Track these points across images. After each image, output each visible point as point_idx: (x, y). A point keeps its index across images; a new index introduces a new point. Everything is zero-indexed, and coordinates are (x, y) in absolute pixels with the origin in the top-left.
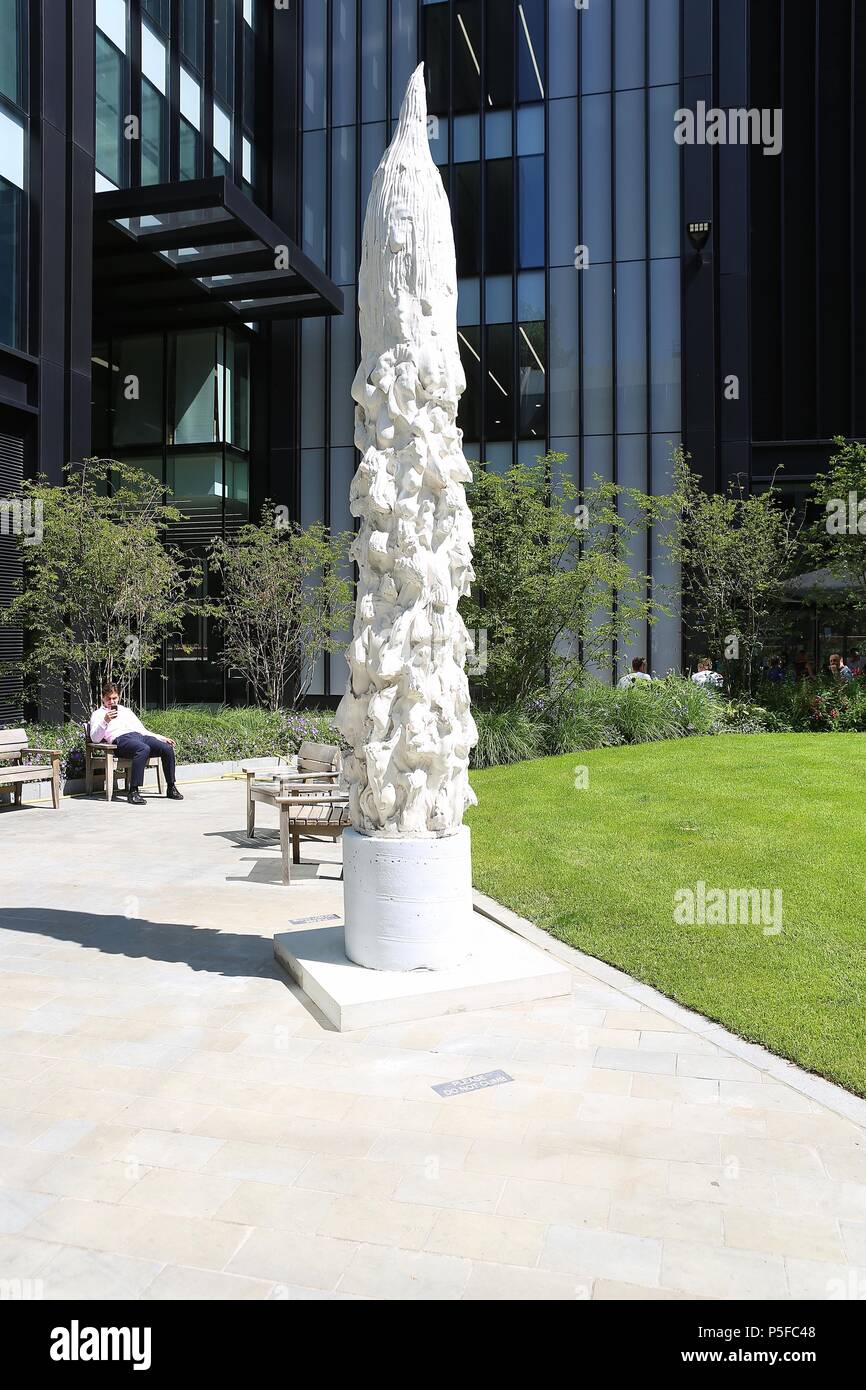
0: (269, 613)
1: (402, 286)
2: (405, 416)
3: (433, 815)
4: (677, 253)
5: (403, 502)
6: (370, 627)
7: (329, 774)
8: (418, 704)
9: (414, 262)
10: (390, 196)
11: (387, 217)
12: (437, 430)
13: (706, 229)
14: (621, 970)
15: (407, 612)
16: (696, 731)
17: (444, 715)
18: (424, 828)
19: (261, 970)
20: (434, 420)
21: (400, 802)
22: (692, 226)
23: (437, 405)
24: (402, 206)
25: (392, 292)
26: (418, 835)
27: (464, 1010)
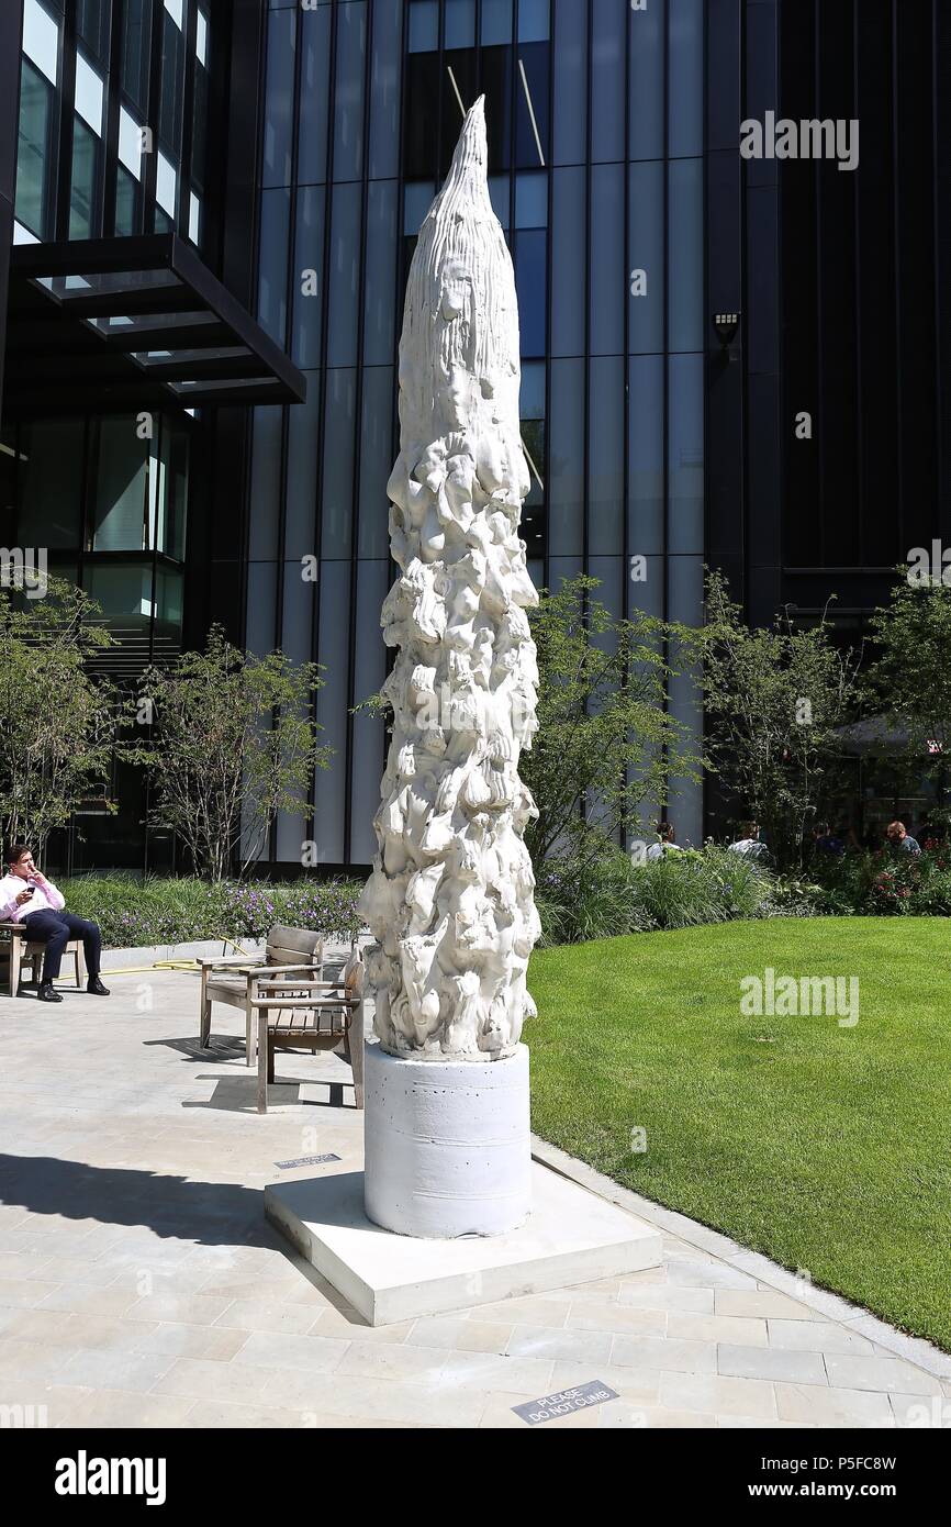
0: (214, 759)
1: (457, 360)
2: (459, 522)
3: (486, 1030)
4: (701, 348)
5: (456, 629)
6: (409, 787)
7: (308, 967)
8: (470, 888)
9: (473, 333)
10: (444, 251)
11: (439, 276)
12: (497, 540)
13: (735, 321)
14: (717, 1230)
15: (458, 770)
16: (741, 913)
17: (503, 901)
18: (474, 1048)
19: (250, 1235)
20: (494, 528)
21: (444, 1015)
22: (718, 317)
23: (498, 510)
24: (458, 264)
25: (444, 368)
26: (468, 1056)
27: (531, 1292)
